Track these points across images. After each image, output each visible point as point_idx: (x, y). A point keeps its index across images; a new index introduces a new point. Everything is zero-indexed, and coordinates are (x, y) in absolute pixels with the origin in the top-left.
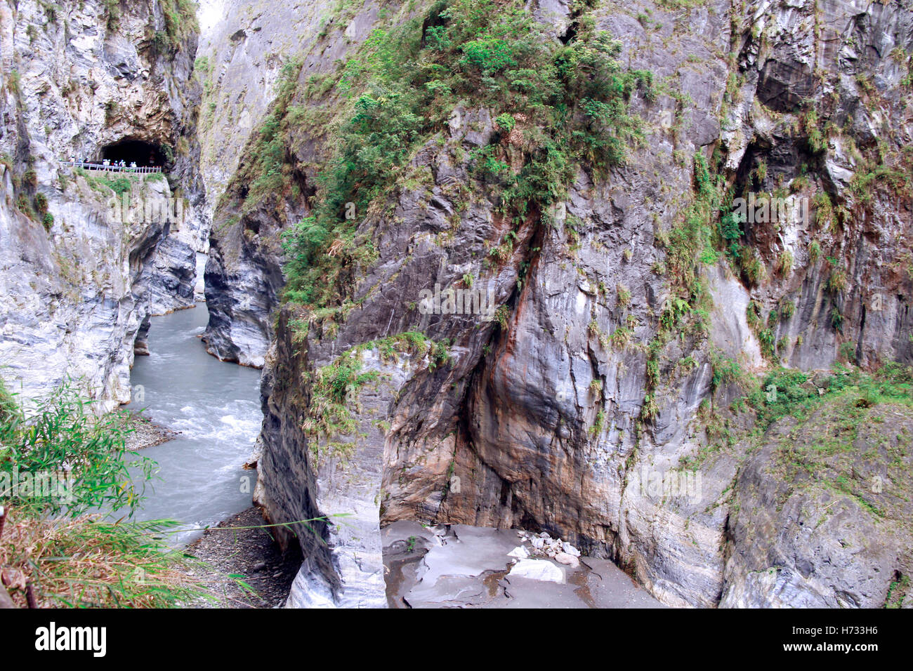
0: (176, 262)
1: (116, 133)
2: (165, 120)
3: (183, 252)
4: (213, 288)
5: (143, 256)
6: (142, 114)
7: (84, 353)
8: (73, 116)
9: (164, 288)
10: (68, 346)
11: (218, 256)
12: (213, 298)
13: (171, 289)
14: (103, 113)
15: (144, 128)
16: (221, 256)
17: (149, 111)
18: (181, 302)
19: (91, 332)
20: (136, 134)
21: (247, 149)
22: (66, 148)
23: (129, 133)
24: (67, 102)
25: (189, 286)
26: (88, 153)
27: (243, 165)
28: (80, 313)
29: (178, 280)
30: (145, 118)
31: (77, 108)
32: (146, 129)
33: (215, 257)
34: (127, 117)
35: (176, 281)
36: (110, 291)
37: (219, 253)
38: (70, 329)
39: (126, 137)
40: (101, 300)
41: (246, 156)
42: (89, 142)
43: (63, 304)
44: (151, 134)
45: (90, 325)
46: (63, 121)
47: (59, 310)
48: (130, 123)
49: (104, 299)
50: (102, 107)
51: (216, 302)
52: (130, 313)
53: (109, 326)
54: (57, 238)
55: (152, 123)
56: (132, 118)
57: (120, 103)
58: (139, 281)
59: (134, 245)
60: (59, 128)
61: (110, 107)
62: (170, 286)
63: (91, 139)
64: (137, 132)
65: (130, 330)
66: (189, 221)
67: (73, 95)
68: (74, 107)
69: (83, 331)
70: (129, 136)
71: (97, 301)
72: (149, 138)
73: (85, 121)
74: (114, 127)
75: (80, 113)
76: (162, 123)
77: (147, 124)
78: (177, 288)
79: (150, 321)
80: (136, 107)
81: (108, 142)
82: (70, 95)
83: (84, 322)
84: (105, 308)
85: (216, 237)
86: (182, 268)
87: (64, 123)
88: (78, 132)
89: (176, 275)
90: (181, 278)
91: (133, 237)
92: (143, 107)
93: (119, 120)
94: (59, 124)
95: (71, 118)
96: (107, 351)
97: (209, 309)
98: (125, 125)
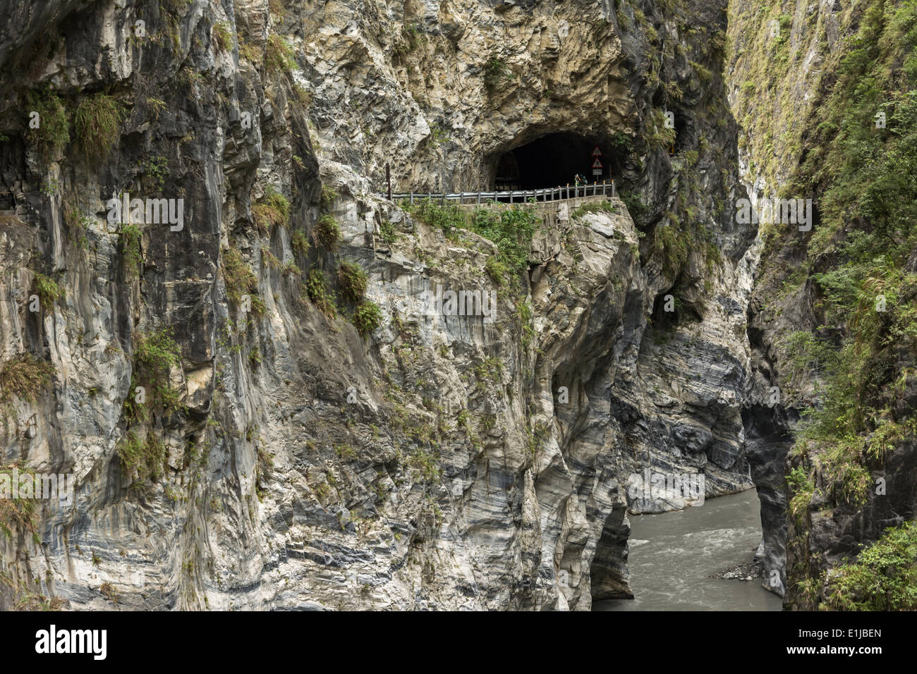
0: (700, 391)
1: (510, 122)
2: (611, 79)
3: (714, 367)
4: (761, 440)
5: (586, 378)
6: (561, 75)
7: (453, 584)
8: (417, 100)
9: (677, 452)
10: (419, 568)
11: (766, 365)
12: (762, 463)
13: (692, 452)
14: (477, 84)
15: (569, 103)
16: (772, 365)
17: (574, 67)
18: (720, 482)
19: (469, 541)
20: (553, 119)
21: (813, 115)
22: (409, 167)
23: (537, 118)
24: (404, 74)
25: (735, 444)
26: (454, 172)
27: (806, 152)
28: (440, 502)
29: (708, 430)
30: (568, 81)
31: (423, 84)
32: (572, 105)
33: (761, 368)
34: (530, 86)
35: (704, 433)
36: (499, 453)
37: (766, 358)
38: (422, 534)
39: (533, 127)
40: (482, 472)
41: (813, 133)
42: (454, 148)
43: (399, 483)
44: (585, 115)
45: (464, 525)
46: (396, 113)
47: (394, 496)
48: (537, 98)
49: (489, 470)
50: (474, 75)
51: (769, 472)
52: (565, 502)
53: (504, 527)
54: (384, 349)
55: (584, 90)
56: (539, 84)
57: (512, 60)
58: (584, 432)
59: (559, 355)
60: (390, 129)
61: (491, 71)
62: (692, 446)
63: (458, 142)
64: (553, 113)
65: (573, 539)
66: (723, 295)
67: (413, 59)
68: (417, 82)
69: (451, 538)
70: (537, 126)
71: (475, 474)
72: (582, 122)
73: (440, 106)
74: (506, 109)
75: (432, 93)
76: (606, 88)
77: (574, 93)
78: (708, 449)
79: (627, 522)
80: (545, 61)
81: (494, 143)
82: (408, 59)
83: (449, 519)
84: (492, 488)
85: (759, 323)
86: (713, 403)
87: (398, 119)
88: (428, 132)
89: (702, 419)
90: (713, 427)
91: (556, 337)
92: (563, 60)
93: (513, 96)
94: (389, 120)
95: (415, 105)
96: (503, 580)
97: (759, 489)
98: (528, 102)
